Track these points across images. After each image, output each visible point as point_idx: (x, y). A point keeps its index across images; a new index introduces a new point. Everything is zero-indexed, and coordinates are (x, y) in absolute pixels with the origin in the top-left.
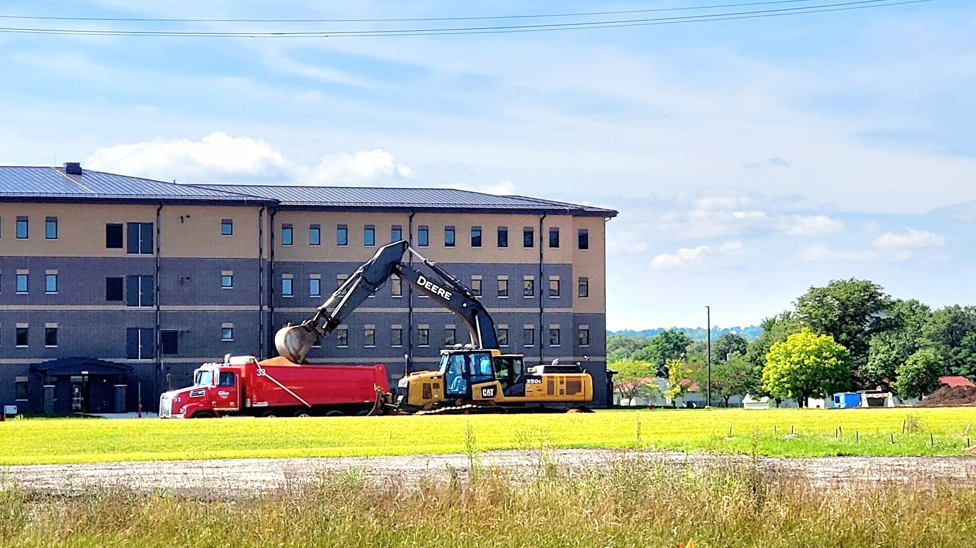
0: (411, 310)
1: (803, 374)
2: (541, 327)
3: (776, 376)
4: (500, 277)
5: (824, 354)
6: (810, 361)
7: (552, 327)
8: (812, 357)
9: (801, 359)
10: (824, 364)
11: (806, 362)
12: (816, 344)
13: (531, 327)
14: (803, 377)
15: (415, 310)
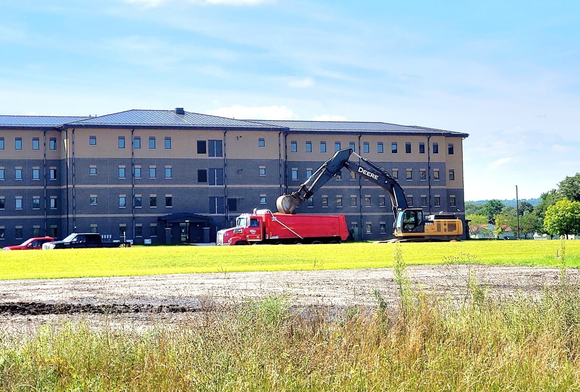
0: (361, 187)
1: (565, 222)
2: (430, 197)
3: (551, 223)
4: (407, 170)
5: (575, 211)
6: (568, 215)
7: (436, 196)
8: (569, 213)
9: (563, 214)
10: (576, 217)
11: (566, 215)
12: (571, 206)
13: (425, 196)
14: (565, 224)
15: (363, 187)
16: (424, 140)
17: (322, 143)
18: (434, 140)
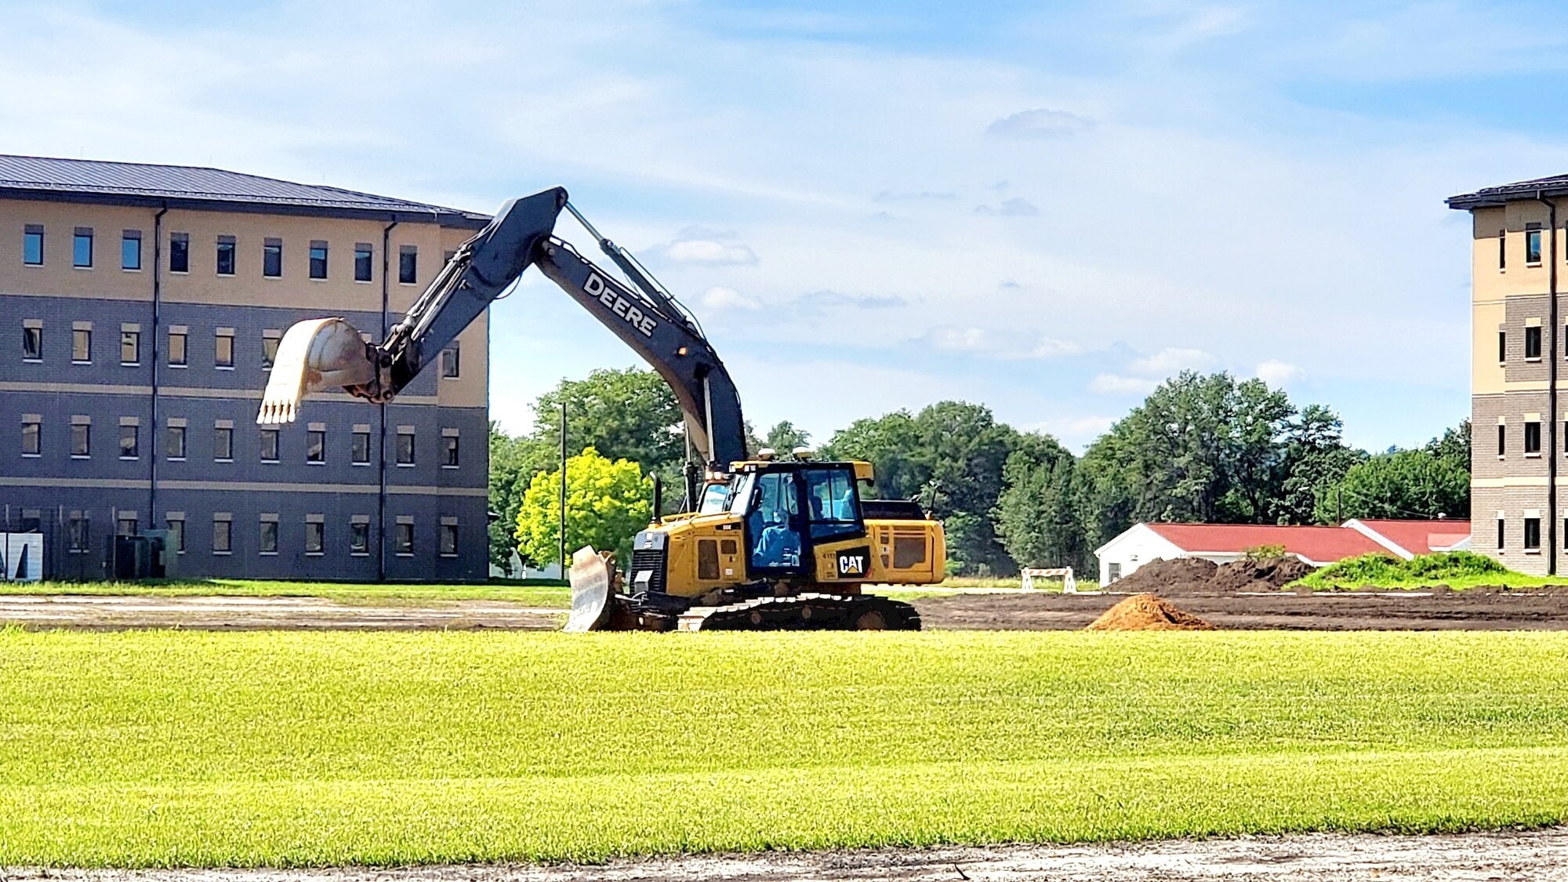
0: (155, 391)
1: (591, 527)
3: (543, 529)
5: (626, 494)
6: (604, 504)
8: (607, 499)
9: (587, 500)
10: (627, 511)
11: (597, 506)
12: (612, 476)
13: (365, 428)
14: (592, 532)
15: (162, 391)
16: (370, 233)
17: (31, 230)
18: (404, 236)
